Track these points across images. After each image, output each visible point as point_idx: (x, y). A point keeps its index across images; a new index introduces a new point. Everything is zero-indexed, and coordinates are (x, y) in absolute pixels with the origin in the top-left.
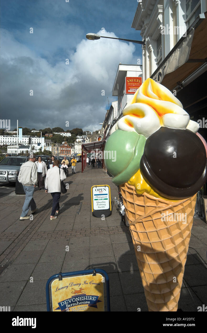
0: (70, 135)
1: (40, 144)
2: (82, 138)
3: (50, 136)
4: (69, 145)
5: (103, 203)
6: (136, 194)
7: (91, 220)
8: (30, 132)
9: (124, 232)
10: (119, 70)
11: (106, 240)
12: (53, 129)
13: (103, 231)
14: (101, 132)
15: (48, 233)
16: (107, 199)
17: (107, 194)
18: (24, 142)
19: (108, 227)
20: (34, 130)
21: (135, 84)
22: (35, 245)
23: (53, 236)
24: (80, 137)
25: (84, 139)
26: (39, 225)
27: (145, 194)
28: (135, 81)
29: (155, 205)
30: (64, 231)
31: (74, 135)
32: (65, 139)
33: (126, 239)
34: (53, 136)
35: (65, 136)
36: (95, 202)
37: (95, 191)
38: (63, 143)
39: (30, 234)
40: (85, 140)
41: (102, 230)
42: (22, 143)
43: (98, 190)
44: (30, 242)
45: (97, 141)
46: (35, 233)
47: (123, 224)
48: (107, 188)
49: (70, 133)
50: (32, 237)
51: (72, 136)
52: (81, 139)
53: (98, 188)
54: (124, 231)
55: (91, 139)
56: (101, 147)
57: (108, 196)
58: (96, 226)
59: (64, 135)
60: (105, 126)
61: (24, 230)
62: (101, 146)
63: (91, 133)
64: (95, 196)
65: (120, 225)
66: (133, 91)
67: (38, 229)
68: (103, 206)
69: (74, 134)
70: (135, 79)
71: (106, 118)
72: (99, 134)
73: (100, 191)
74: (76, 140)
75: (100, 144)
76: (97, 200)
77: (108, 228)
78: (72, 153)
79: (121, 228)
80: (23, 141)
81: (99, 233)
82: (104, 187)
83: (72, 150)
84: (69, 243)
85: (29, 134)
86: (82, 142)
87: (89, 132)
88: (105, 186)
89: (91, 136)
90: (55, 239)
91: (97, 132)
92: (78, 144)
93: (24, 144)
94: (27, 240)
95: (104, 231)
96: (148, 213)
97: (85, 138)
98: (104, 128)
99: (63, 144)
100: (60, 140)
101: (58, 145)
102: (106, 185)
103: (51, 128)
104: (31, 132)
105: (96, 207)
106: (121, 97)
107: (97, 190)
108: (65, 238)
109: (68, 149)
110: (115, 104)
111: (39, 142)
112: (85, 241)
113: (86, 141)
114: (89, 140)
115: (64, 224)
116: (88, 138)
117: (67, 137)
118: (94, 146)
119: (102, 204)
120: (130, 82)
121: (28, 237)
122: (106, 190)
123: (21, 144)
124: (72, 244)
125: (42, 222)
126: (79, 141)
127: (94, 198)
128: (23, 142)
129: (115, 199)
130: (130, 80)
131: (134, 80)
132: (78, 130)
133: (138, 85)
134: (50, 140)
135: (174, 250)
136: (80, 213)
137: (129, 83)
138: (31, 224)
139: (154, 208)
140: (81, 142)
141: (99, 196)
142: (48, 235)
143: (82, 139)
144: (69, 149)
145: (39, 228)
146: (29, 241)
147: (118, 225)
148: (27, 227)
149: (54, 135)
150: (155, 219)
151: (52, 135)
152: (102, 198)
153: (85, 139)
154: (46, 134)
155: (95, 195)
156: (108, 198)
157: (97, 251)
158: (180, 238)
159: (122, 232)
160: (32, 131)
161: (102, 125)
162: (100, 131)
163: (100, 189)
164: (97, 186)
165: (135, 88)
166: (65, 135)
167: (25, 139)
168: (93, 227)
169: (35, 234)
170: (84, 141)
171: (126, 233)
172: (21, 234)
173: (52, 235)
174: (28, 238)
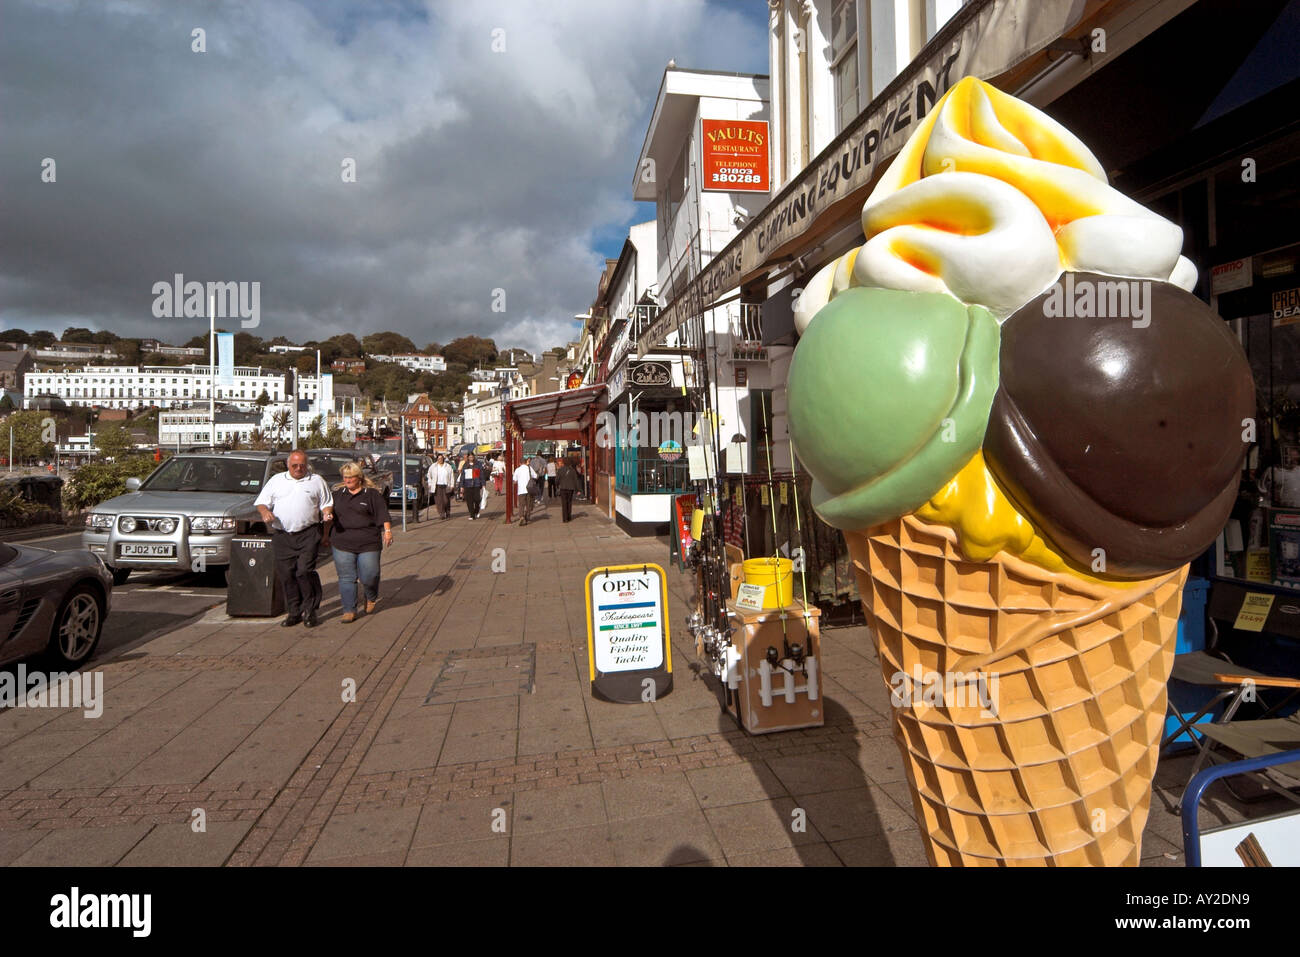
0: (444, 367)
1: (311, 402)
2: (497, 379)
3: (356, 368)
4: (440, 409)
5: (638, 644)
6: (957, 558)
7: (590, 713)
8: (261, 352)
9: (745, 759)
10: (669, 91)
11: (675, 795)
12: (367, 339)
13: (651, 759)
14: (577, 354)
15: (411, 779)
16: (653, 624)
17: (652, 604)
18: (234, 397)
19: (671, 741)
20: (283, 341)
21: (742, 149)
22: (362, 830)
23: (433, 788)
24: (486, 374)
25: (505, 381)
26: (360, 746)
27: (1004, 557)
28: (740, 137)
29: (1043, 605)
30: (479, 765)
31: (458, 365)
32: (419, 384)
33: (759, 788)
34: (367, 367)
35: (419, 371)
36: (602, 639)
37: (601, 590)
38: (412, 399)
39: (328, 786)
40: (511, 387)
41: (648, 752)
42: (225, 400)
43: (616, 586)
44: (333, 819)
45: (563, 389)
46: (352, 782)
47: (733, 727)
48: (653, 578)
49: (442, 359)
50: (340, 798)
51: (451, 372)
52: (491, 381)
53: (614, 578)
54: (740, 754)
55: (534, 382)
56: (583, 415)
57: (657, 610)
58: (616, 739)
59: (417, 365)
60: (597, 326)
61: (298, 769)
62: (584, 410)
63: (532, 358)
64: (604, 612)
65: (717, 730)
66: (732, 178)
67: (361, 762)
68: (636, 654)
69: (460, 361)
70: (740, 130)
71: (605, 292)
72: (570, 362)
73: (624, 589)
74: (470, 387)
75: (580, 401)
76: (611, 628)
77: (669, 745)
78: (450, 443)
79: (728, 745)
80: (231, 392)
81: (638, 767)
82: (640, 575)
83: (450, 428)
84: (516, 815)
85: (261, 359)
86: (496, 395)
87: (522, 352)
88: (645, 570)
89: (532, 369)
90: (448, 799)
91: (561, 354)
92: (479, 404)
93: (238, 405)
94: (321, 814)
95: (656, 757)
96: (1007, 640)
97: (510, 379)
98: (591, 337)
99: (412, 405)
100: (397, 389)
101: (389, 408)
102: (648, 565)
103: (359, 336)
104: (266, 352)
105: (606, 659)
106: (673, 204)
107: (609, 587)
108: (493, 793)
109: (434, 423)
110: (644, 237)
111: (306, 394)
112: (582, 803)
113: (515, 389)
114: (525, 386)
115: (475, 735)
116: (520, 379)
117: (427, 374)
118: (558, 409)
119: (631, 644)
120: (719, 142)
121: (320, 798)
122: (649, 586)
123: (223, 405)
124: (529, 818)
125: (371, 730)
126: (483, 389)
127: (598, 624)
128: (231, 395)
129: (694, 622)
130: (721, 132)
131: (734, 133)
132: (476, 344)
133: (751, 153)
134: (354, 388)
135: (1109, 794)
136: (534, 687)
137: (717, 143)
138: (323, 742)
139: (1035, 618)
140: (493, 395)
141: (620, 612)
142: (413, 784)
143: (497, 384)
144: (438, 425)
145: (364, 756)
146: (330, 816)
147: (711, 731)
148: (306, 758)
149: (370, 365)
150: (1041, 663)
151: (363, 364)
152: (633, 621)
153: (510, 383)
154: (335, 359)
155: (602, 608)
156: (657, 618)
157: (646, 840)
158: (1134, 743)
159: (736, 759)
160: (274, 349)
161: (584, 323)
162: (573, 349)
163: (621, 584)
164: (610, 568)
165: (742, 165)
166: (421, 365)
167: (243, 384)
168: (603, 743)
169: (348, 783)
170: (506, 390)
171: (750, 761)
172: (285, 786)
173: (430, 786)
174: (323, 801)
